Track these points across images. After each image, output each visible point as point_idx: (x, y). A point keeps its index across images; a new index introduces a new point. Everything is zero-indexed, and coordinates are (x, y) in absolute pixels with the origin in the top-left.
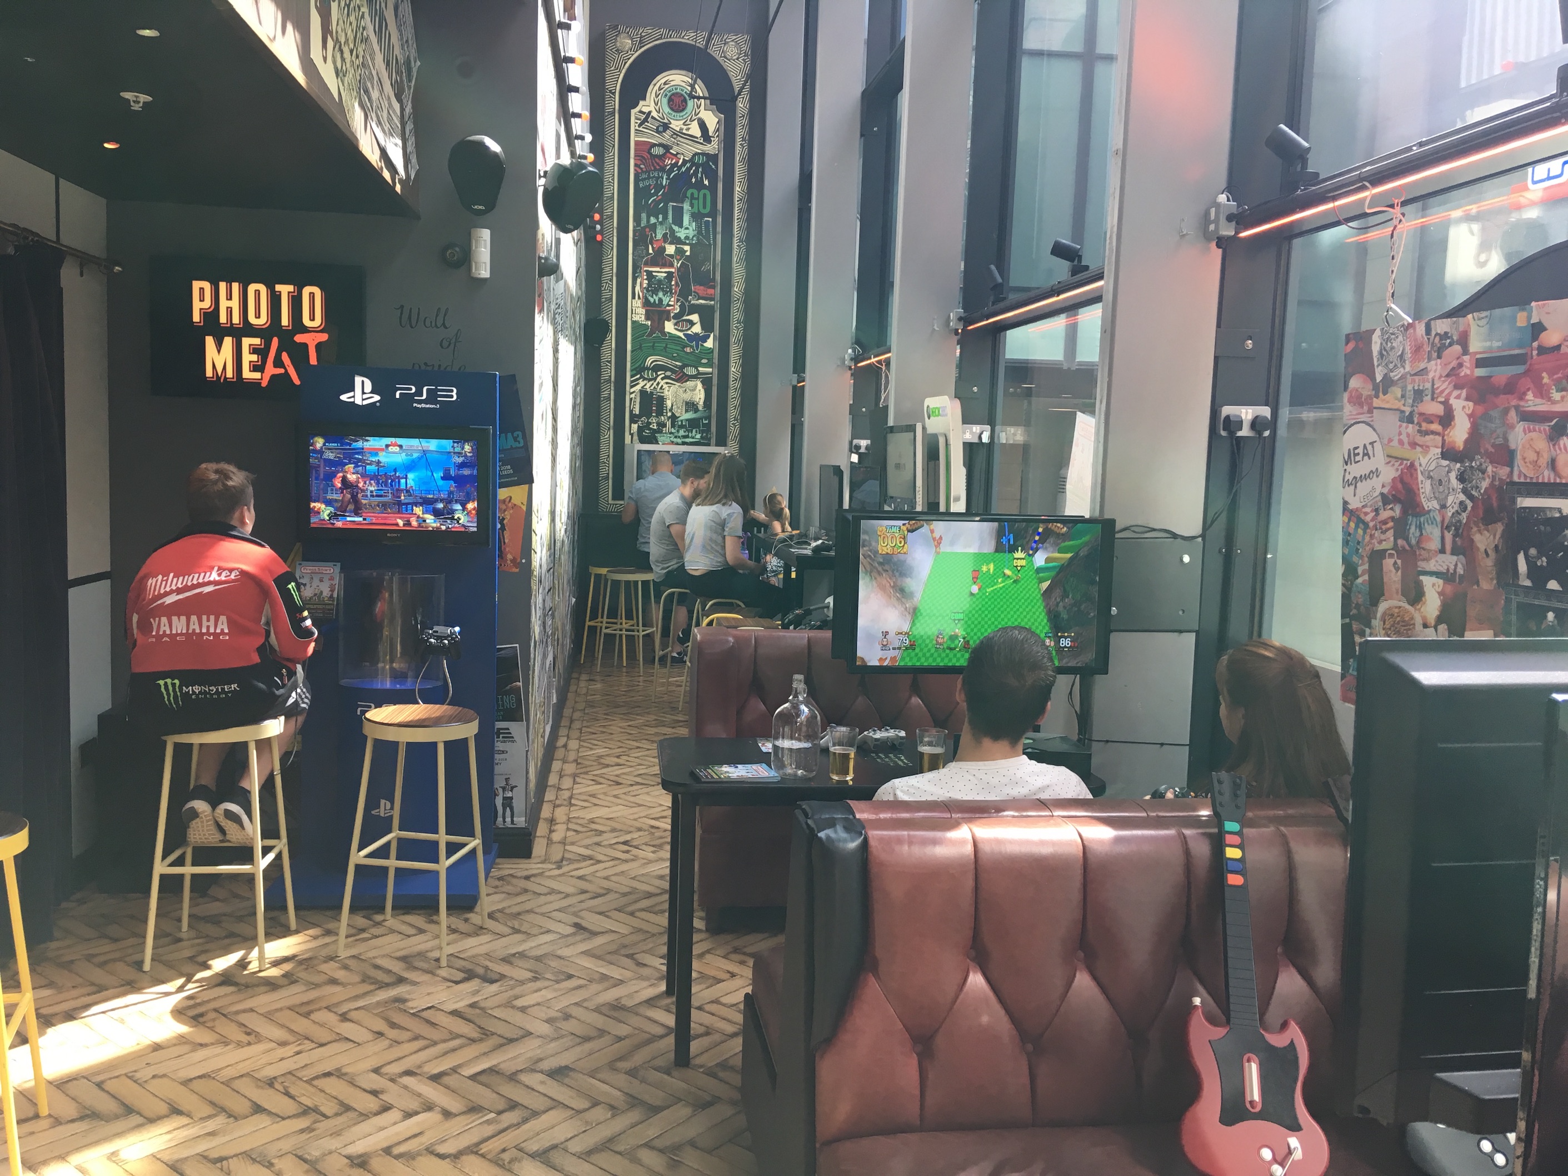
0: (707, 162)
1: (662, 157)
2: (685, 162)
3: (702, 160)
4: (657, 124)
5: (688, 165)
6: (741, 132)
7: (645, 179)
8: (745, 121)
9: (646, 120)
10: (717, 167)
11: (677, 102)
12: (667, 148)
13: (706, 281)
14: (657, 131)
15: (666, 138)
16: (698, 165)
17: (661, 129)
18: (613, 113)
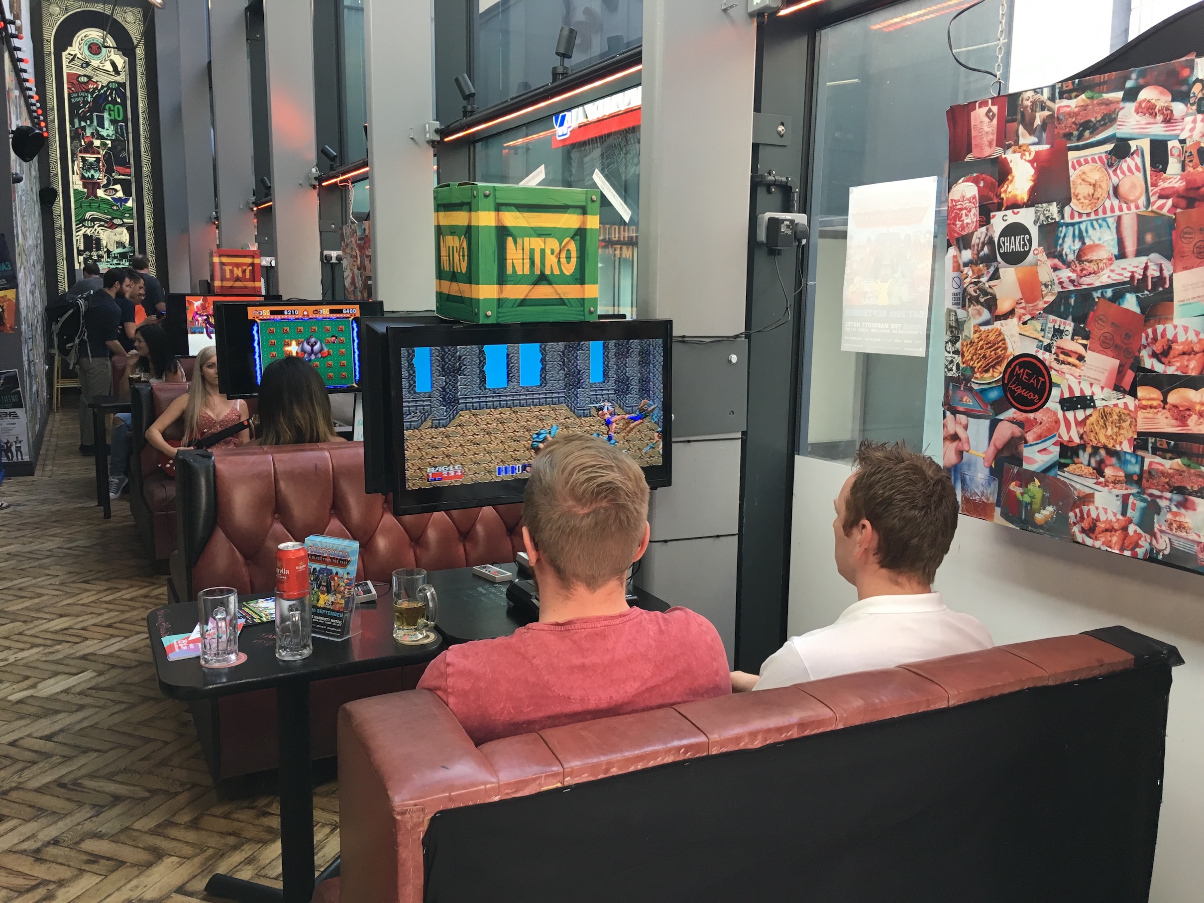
0: (118, 88)
1: (86, 83)
2: (103, 87)
3: (114, 86)
4: (82, 62)
5: (105, 89)
6: (140, 70)
7: (76, 97)
8: (143, 62)
9: (73, 59)
10: (125, 91)
11: (95, 49)
12: (90, 78)
13: (124, 163)
14: (82, 67)
15: (88, 71)
16: (112, 89)
17: (84, 65)
18: (50, 55)
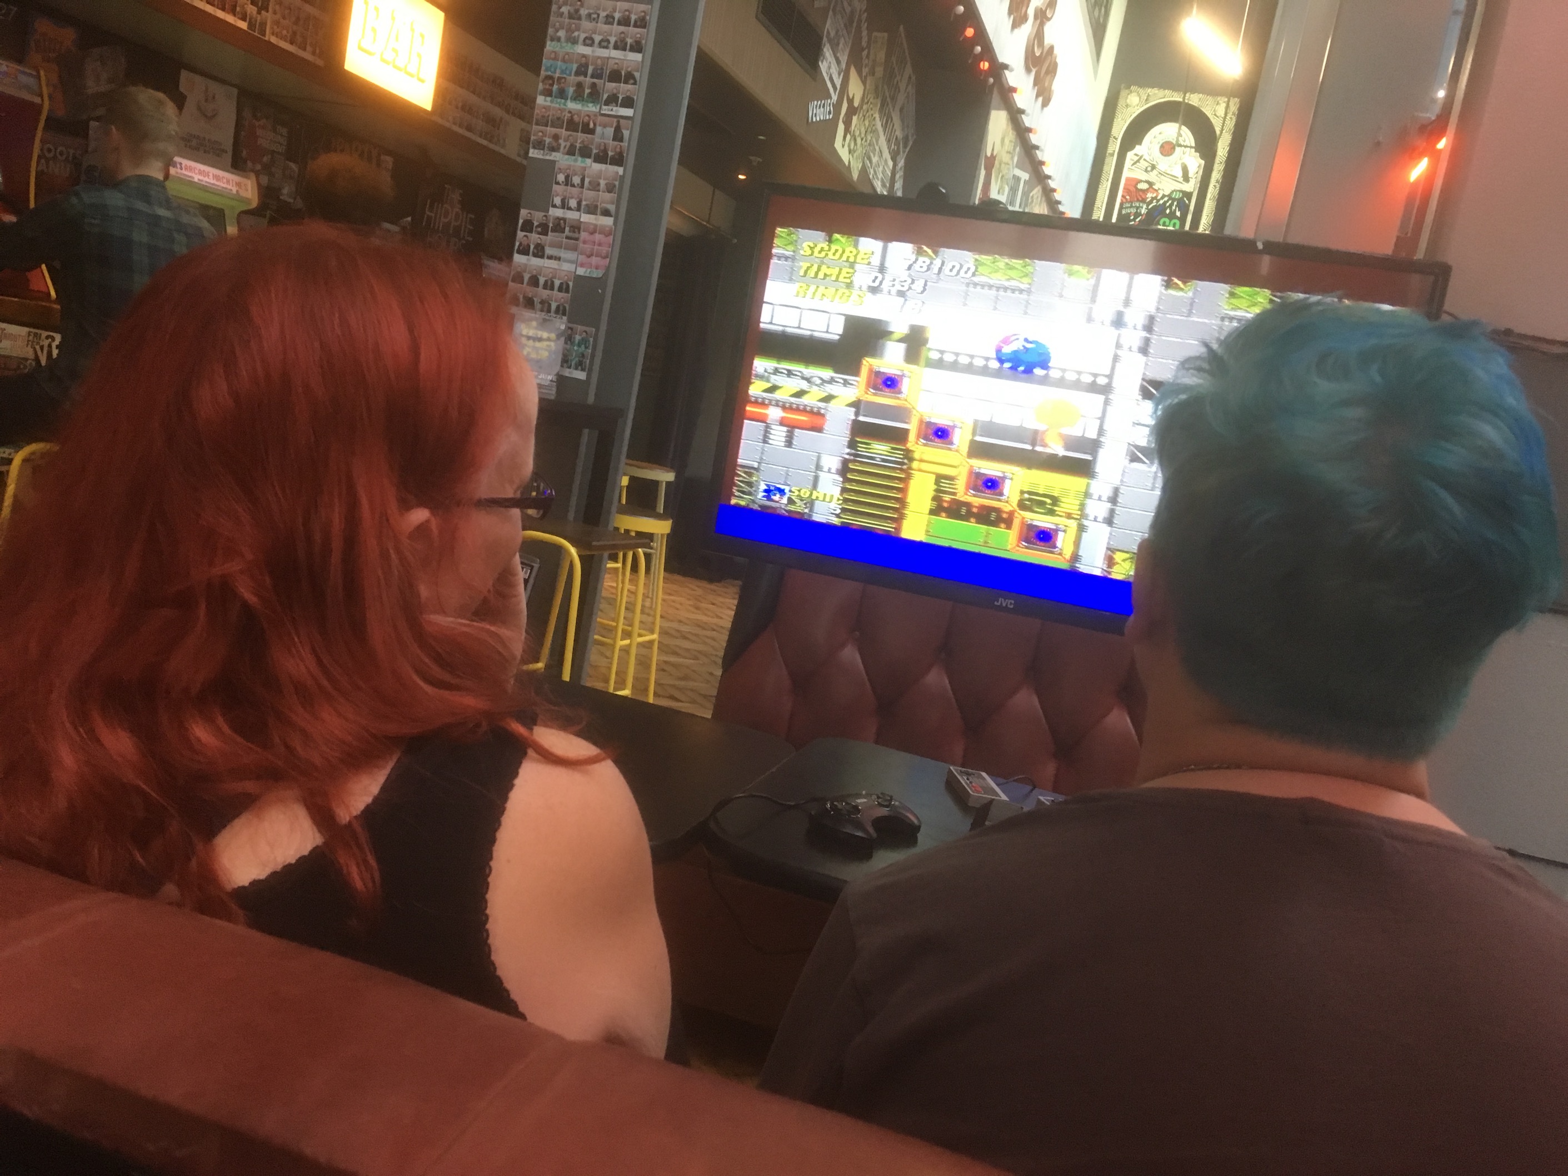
0: (1182, 198)
1: (1145, 191)
2: (1164, 196)
3: (1178, 196)
4: (1147, 164)
5: (1166, 199)
6: (1216, 175)
7: (1127, 208)
8: (1222, 167)
9: (1138, 161)
10: (1190, 201)
11: (1168, 149)
12: (1151, 184)
14: (1146, 171)
15: (1152, 177)
16: (1174, 200)
17: (1149, 169)
18: (1112, 155)
